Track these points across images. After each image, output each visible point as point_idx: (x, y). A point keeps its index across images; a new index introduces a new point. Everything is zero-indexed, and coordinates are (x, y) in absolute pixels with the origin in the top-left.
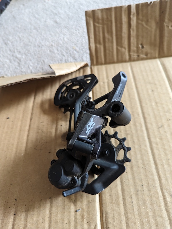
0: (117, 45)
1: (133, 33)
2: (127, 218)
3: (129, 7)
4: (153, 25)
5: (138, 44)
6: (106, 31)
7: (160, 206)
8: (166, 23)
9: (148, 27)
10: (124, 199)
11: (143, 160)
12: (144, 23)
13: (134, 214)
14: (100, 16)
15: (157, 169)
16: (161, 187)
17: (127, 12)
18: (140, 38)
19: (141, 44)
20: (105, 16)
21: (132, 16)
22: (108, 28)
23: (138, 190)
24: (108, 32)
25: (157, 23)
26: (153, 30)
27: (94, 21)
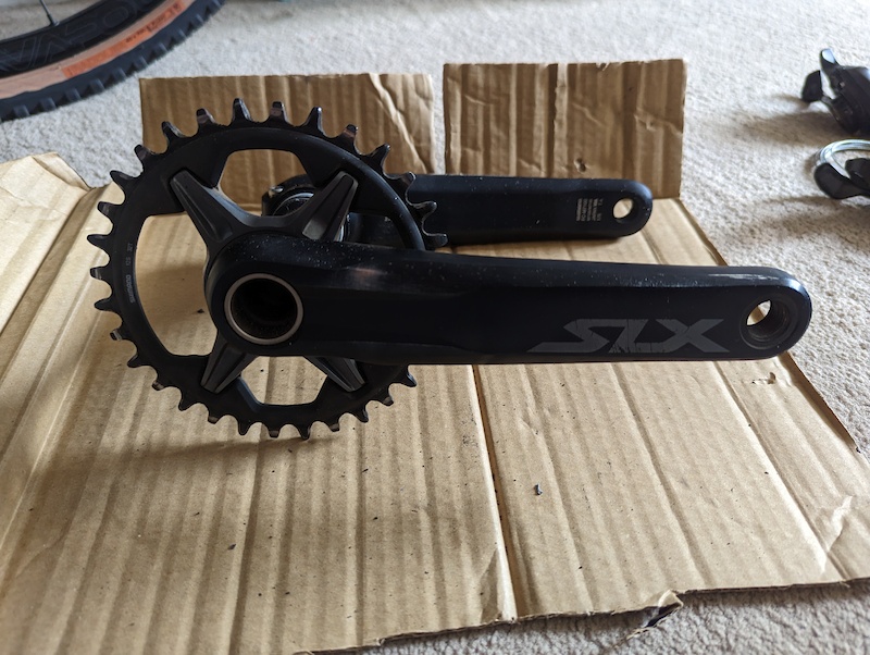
0: (519, 155)
1: (561, 132)
2: (576, 533)
3: (553, 68)
4: (609, 117)
5: (570, 159)
6: (492, 118)
7: (658, 505)
8: (638, 115)
9: (596, 121)
10: (565, 496)
11: (604, 410)
12: (586, 111)
13: (594, 526)
14: (480, 81)
15: (642, 428)
16: (656, 465)
17: (546, 79)
18: (577, 146)
19: (580, 161)
20: (493, 83)
21: (557, 91)
22: (497, 110)
23: (600, 474)
24: (498, 121)
25: (617, 114)
26: (609, 131)
27: (464, 91)
